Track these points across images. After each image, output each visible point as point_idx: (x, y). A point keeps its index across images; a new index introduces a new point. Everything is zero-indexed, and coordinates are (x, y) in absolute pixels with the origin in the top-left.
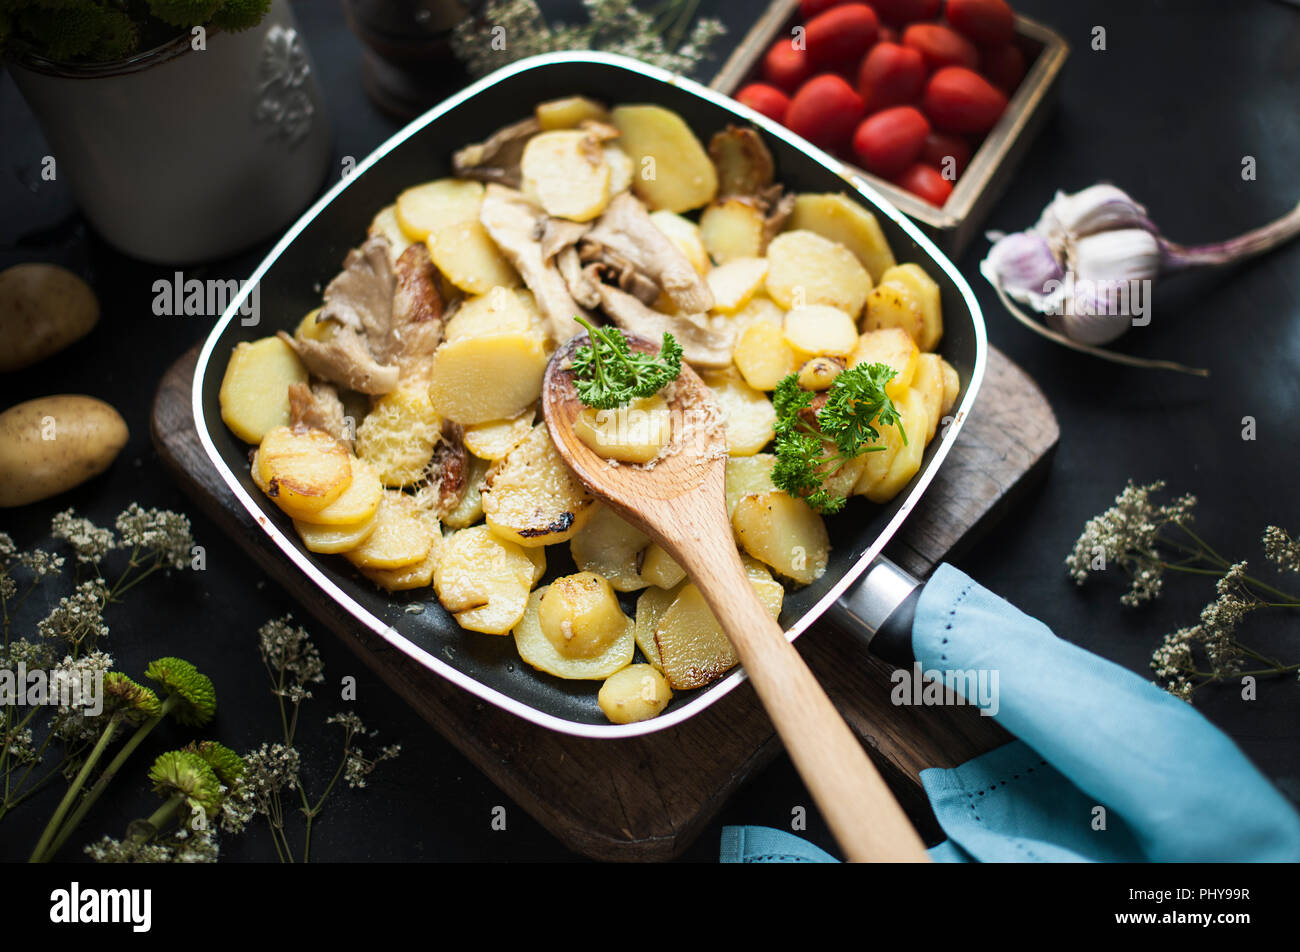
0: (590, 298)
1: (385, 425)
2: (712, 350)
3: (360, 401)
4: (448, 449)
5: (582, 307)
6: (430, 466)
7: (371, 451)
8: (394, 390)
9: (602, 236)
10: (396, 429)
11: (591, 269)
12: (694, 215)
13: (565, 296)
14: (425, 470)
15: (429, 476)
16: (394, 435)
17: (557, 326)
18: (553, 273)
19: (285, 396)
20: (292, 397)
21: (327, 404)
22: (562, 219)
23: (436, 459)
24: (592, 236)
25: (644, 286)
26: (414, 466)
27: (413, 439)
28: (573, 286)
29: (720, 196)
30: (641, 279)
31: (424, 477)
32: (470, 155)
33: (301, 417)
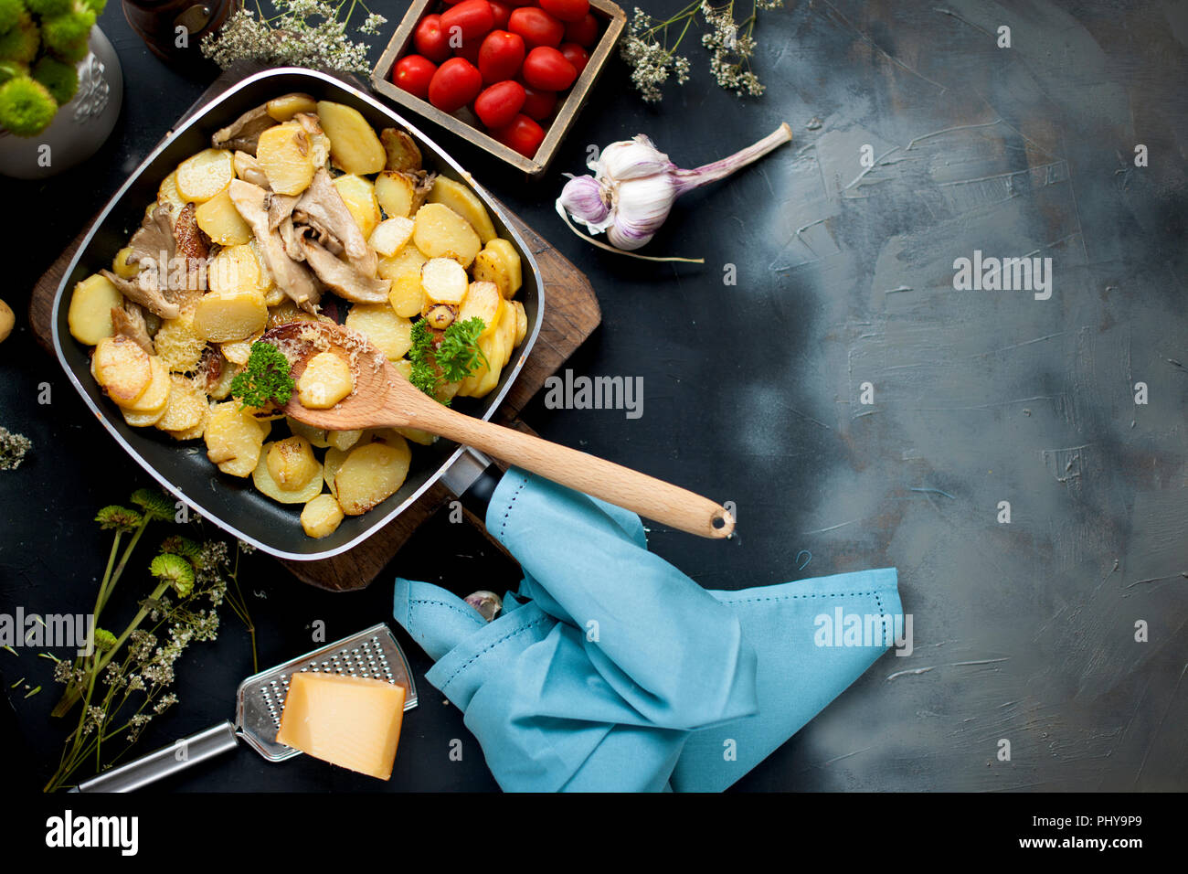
0: (299, 256)
1: (172, 337)
2: (377, 292)
3: (156, 321)
4: (211, 351)
5: (295, 261)
6: (200, 361)
7: (162, 352)
8: (178, 318)
9: (309, 206)
10: (179, 340)
11: (302, 230)
12: (371, 178)
13: (283, 255)
14: (197, 365)
15: (200, 367)
16: (177, 343)
17: (277, 277)
18: (277, 237)
19: (109, 315)
20: (114, 315)
21: (136, 320)
22: (282, 196)
23: (204, 358)
24: (301, 206)
25: (334, 245)
26: (191, 363)
27: (190, 347)
28: (288, 247)
29: (388, 169)
30: (333, 240)
31: (196, 368)
32: (224, 134)
33: (119, 330)
